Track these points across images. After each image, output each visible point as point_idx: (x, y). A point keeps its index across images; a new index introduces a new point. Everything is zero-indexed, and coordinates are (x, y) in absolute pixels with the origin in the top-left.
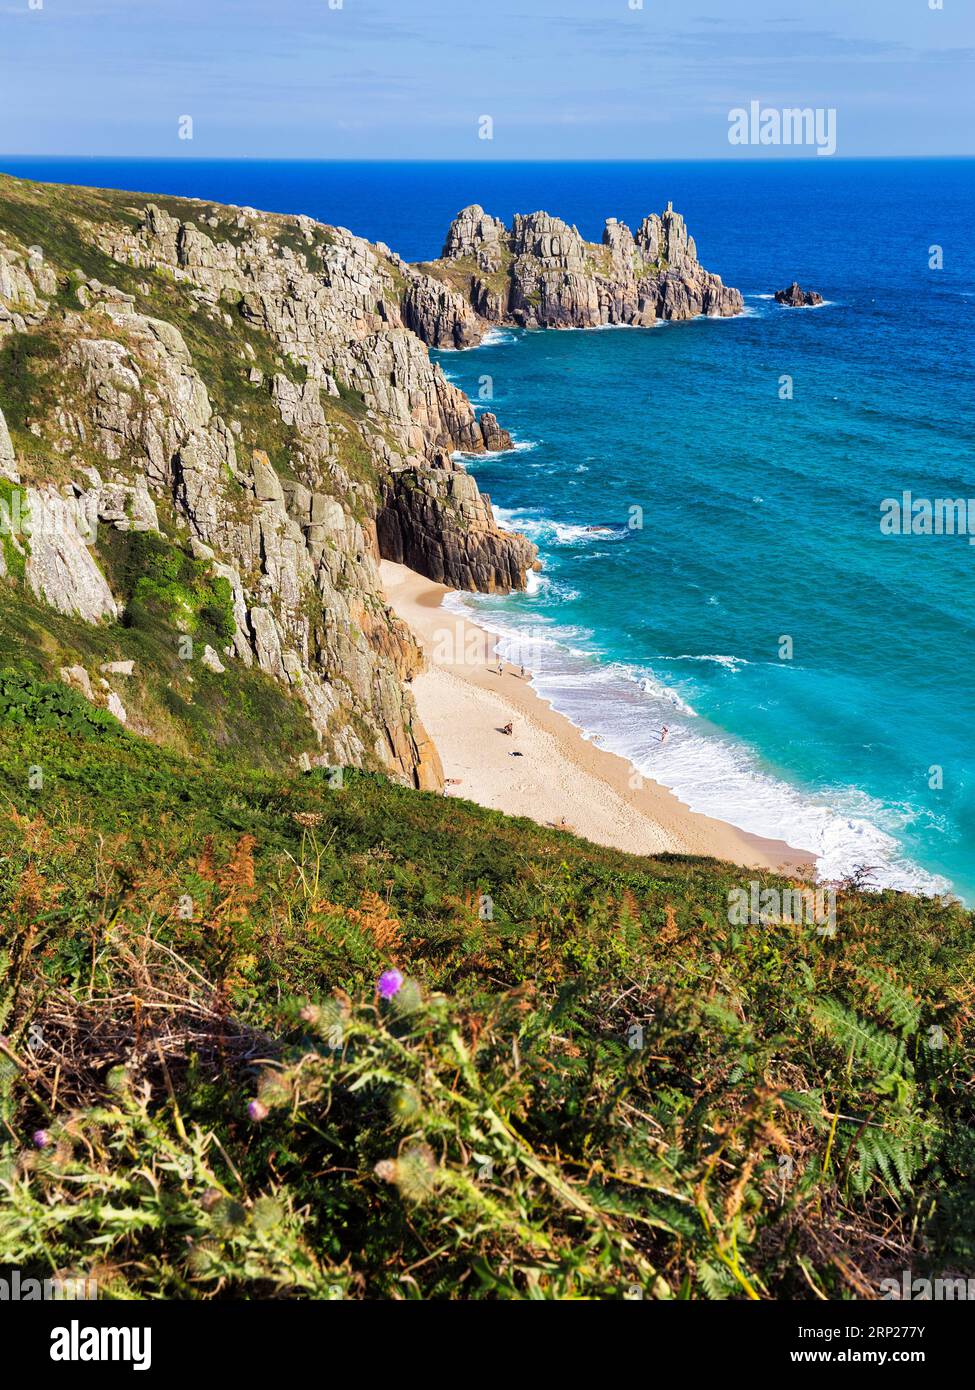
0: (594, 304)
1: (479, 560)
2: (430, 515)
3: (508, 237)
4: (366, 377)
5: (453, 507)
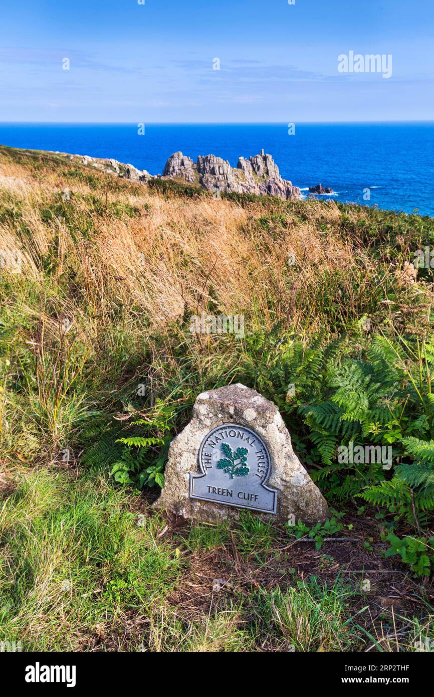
3: (195, 166)
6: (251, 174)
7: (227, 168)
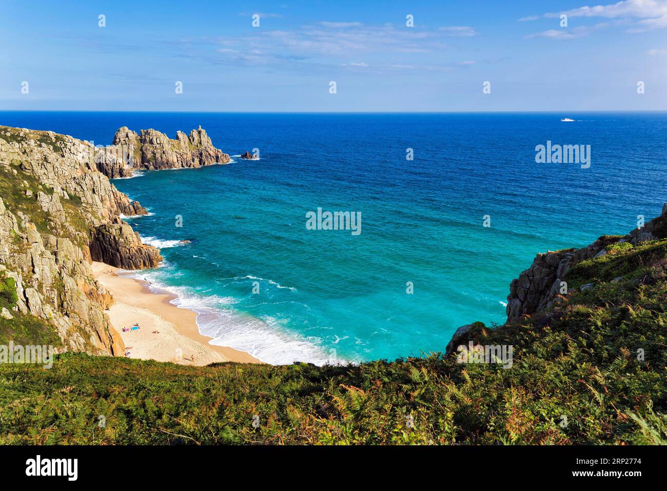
0: (175, 160)
1: (135, 257)
2: (113, 242)
3: (139, 138)
4: (81, 191)
5: (123, 238)
6: (187, 144)
7: (164, 138)
